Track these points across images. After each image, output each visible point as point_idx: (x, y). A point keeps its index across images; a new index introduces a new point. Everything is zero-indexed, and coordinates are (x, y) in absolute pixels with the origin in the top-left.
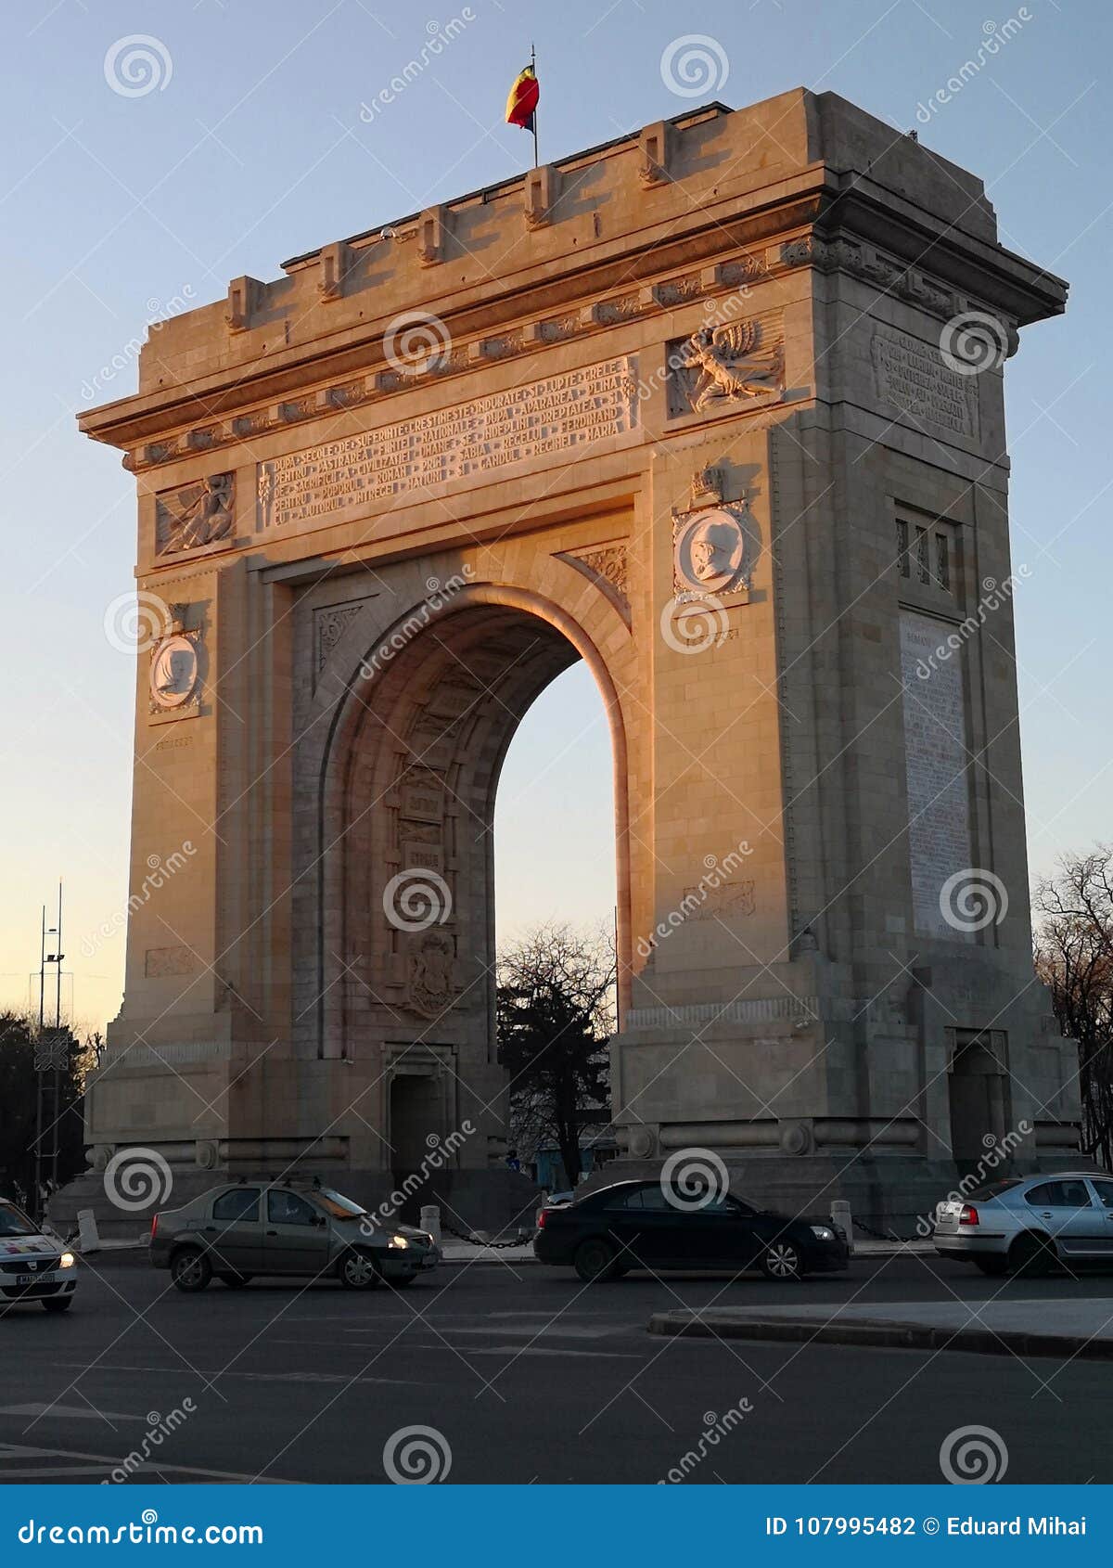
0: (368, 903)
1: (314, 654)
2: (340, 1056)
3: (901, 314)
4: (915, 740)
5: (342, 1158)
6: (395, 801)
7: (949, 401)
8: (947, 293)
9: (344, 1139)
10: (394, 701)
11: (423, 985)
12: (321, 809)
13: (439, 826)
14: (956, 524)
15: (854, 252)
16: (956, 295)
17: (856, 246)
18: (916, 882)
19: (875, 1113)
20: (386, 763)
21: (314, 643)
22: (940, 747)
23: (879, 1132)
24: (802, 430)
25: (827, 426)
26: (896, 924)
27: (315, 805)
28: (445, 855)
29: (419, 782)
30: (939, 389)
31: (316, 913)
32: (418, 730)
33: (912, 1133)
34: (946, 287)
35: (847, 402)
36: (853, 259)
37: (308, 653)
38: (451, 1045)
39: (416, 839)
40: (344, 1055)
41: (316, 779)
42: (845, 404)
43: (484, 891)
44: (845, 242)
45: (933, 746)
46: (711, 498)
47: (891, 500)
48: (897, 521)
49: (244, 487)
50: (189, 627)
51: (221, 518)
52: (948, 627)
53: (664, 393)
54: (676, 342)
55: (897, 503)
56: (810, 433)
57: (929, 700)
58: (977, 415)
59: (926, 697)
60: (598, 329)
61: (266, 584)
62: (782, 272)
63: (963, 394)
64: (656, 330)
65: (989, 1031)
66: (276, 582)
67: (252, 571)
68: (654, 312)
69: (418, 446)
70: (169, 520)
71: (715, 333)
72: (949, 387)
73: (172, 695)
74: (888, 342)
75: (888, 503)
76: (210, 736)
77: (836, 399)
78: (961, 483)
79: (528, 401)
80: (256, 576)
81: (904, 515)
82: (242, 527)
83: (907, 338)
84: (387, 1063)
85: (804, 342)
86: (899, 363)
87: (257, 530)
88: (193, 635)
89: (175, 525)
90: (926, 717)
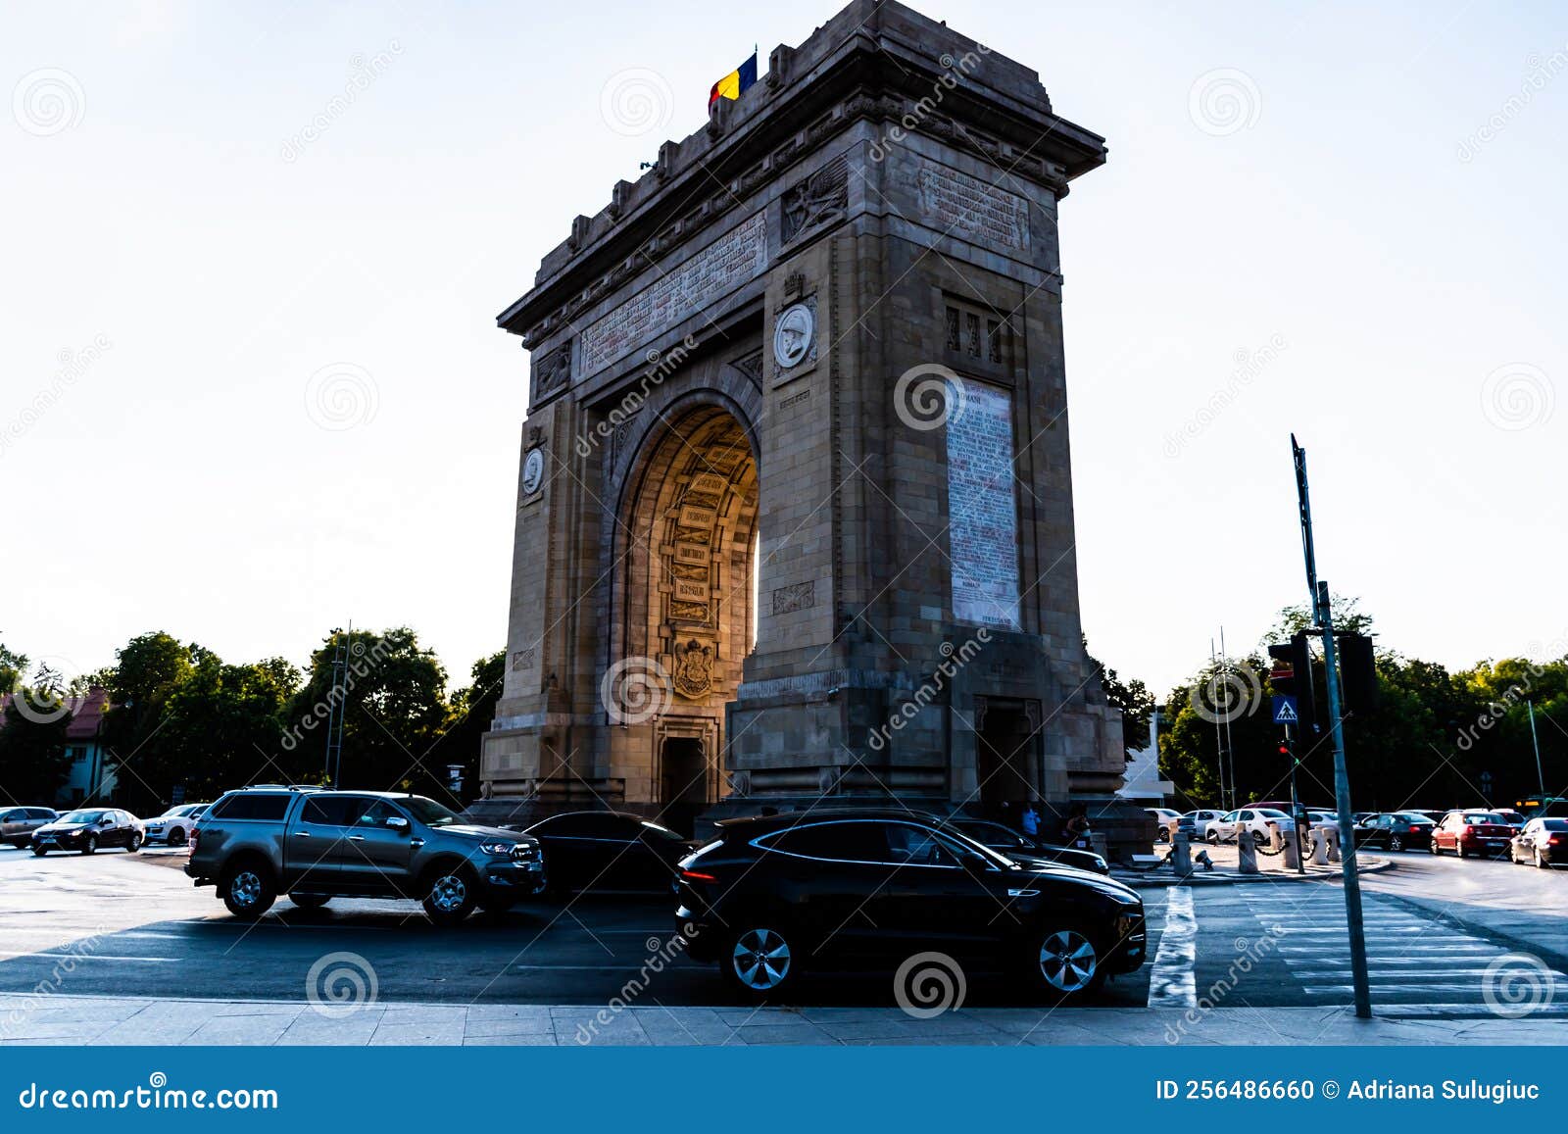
0: (647, 619)
1: (612, 454)
3: (950, 156)
4: (962, 473)
5: (620, 794)
6: (669, 550)
7: (1001, 223)
8: (995, 143)
9: (622, 780)
10: (662, 482)
11: (686, 676)
12: (612, 556)
13: (707, 568)
14: (1006, 313)
15: (897, 105)
16: (1000, 144)
17: (900, 101)
18: (956, 582)
19: (894, 764)
20: (659, 523)
21: (613, 445)
22: (988, 480)
23: (900, 778)
24: (857, 238)
25: (877, 234)
26: (932, 613)
27: (609, 554)
28: (711, 589)
29: (690, 538)
30: (989, 213)
31: (607, 627)
32: (685, 503)
33: (938, 780)
34: (993, 138)
35: (892, 215)
36: (896, 109)
37: (609, 453)
38: (714, 718)
39: (688, 577)
41: (609, 536)
42: (890, 216)
43: (743, 612)
44: (889, 97)
45: (982, 479)
46: (794, 296)
47: (939, 291)
48: (948, 308)
49: (575, 348)
50: (541, 441)
51: (565, 370)
52: (999, 390)
53: (779, 233)
54: (788, 196)
55: (945, 293)
56: (861, 239)
57: (977, 444)
58: (1028, 235)
59: (975, 441)
60: (744, 196)
61: (584, 410)
62: (845, 125)
63: (1013, 218)
64: (776, 189)
65: (1022, 700)
66: (589, 408)
67: (576, 402)
68: (773, 176)
69: (654, 302)
70: (543, 377)
71: (810, 181)
72: (1000, 212)
73: (531, 486)
74: (936, 175)
75: (936, 293)
76: (547, 511)
77: (884, 213)
78: (1011, 283)
79: (709, 257)
80: (578, 405)
81: (954, 304)
82: (574, 375)
83: (957, 173)
84: (660, 729)
85: (858, 175)
86: (948, 191)
87: (580, 374)
88: (542, 447)
89: (545, 380)
90: (975, 457)
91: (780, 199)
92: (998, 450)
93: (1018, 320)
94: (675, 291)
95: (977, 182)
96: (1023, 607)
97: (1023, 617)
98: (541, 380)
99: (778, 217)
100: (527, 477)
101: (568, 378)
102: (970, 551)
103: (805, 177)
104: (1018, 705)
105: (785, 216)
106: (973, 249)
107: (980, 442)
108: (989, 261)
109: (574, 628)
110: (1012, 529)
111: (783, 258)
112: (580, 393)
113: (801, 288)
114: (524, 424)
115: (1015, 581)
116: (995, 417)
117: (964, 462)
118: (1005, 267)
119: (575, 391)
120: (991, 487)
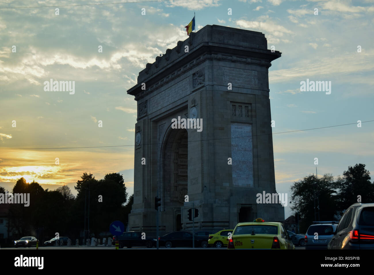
2: (163, 211)
4: (236, 148)
5: (165, 230)
6: (176, 161)
7: (248, 79)
8: (246, 59)
9: (165, 226)
10: (173, 143)
11: (182, 197)
12: (160, 164)
14: (251, 104)
17: (216, 54)
18: (234, 176)
19: (214, 221)
20: (173, 154)
21: (159, 132)
23: (215, 224)
25: (211, 90)
26: (226, 184)
27: (159, 163)
29: (182, 157)
30: (245, 78)
31: (159, 184)
32: (180, 147)
33: (227, 224)
34: (245, 57)
35: (215, 85)
36: (215, 57)
37: (158, 134)
39: (182, 168)
40: (164, 211)
41: (159, 158)
44: (214, 54)
45: (242, 149)
46: (193, 105)
47: (229, 102)
48: (232, 105)
49: (148, 103)
50: (140, 131)
51: (146, 109)
52: (248, 125)
53: (192, 84)
54: (194, 74)
55: (231, 102)
56: (208, 91)
57: (241, 140)
58: (257, 81)
59: (240, 139)
60: (184, 72)
61: (151, 122)
62: (204, 61)
63: (253, 77)
64: (191, 72)
65: (251, 204)
66: (153, 121)
67: (149, 119)
68: (191, 69)
69: (167, 95)
70: (141, 110)
71: (198, 72)
72: (248, 76)
73: (138, 143)
74: (228, 71)
75: (229, 103)
76: (142, 151)
77: (213, 84)
78: (252, 95)
79: (178, 86)
80: (149, 120)
81: (234, 104)
82: (148, 111)
83: (235, 69)
84: (175, 212)
85: (207, 74)
86: (232, 74)
87: (150, 111)
88: (140, 132)
89: (141, 111)
90: (240, 143)
91: (192, 75)
92: (247, 140)
93: (253, 105)
94: (171, 93)
95: (241, 70)
96: (254, 181)
97: (254, 183)
98: (140, 111)
99: (191, 80)
100: (137, 141)
101: (146, 112)
102: (238, 168)
103: (197, 71)
104: (250, 206)
105: (193, 80)
106: (240, 89)
107: (242, 139)
108: (244, 91)
109: (150, 185)
110: (251, 161)
111: (193, 92)
112: (150, 117)
113: (195, 103)
114: (136, 124)
115: (252, 174)
116: (247, 132)
117: (237, 145)
118: (249, 92)
119: (149, 116)
120: (245, 150)
